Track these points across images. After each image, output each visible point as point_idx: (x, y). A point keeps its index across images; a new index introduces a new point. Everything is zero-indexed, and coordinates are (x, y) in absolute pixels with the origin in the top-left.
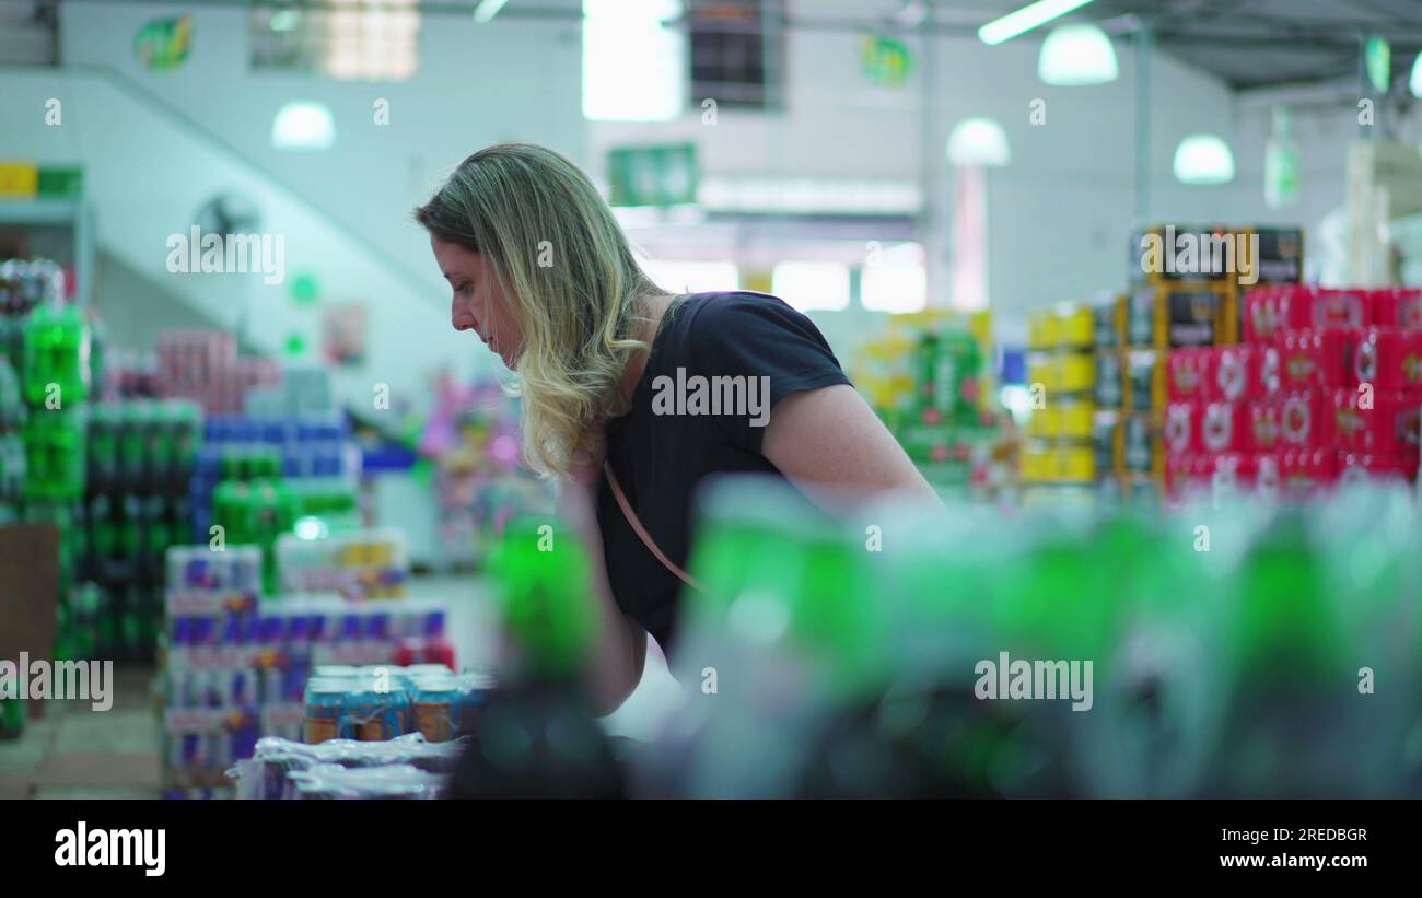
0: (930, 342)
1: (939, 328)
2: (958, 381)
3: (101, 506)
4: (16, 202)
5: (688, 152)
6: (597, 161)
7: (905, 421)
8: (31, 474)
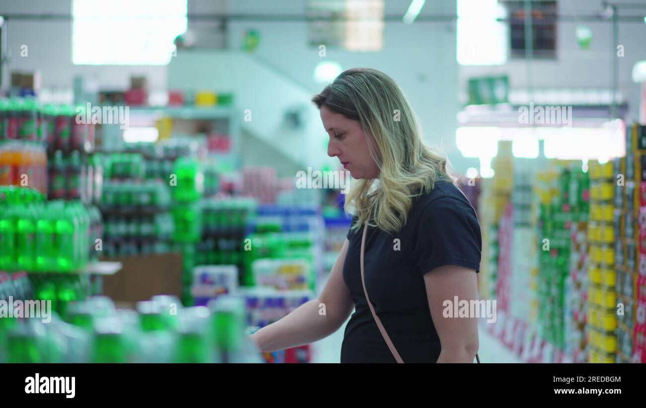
0: (567, 173)
1: (571, 167)
2: (579, 191)
3: (210, 244)
4: (207, 109)
5: (505, 79)
6: (463, 84)
7: (553, 210)
8: (177, 231)
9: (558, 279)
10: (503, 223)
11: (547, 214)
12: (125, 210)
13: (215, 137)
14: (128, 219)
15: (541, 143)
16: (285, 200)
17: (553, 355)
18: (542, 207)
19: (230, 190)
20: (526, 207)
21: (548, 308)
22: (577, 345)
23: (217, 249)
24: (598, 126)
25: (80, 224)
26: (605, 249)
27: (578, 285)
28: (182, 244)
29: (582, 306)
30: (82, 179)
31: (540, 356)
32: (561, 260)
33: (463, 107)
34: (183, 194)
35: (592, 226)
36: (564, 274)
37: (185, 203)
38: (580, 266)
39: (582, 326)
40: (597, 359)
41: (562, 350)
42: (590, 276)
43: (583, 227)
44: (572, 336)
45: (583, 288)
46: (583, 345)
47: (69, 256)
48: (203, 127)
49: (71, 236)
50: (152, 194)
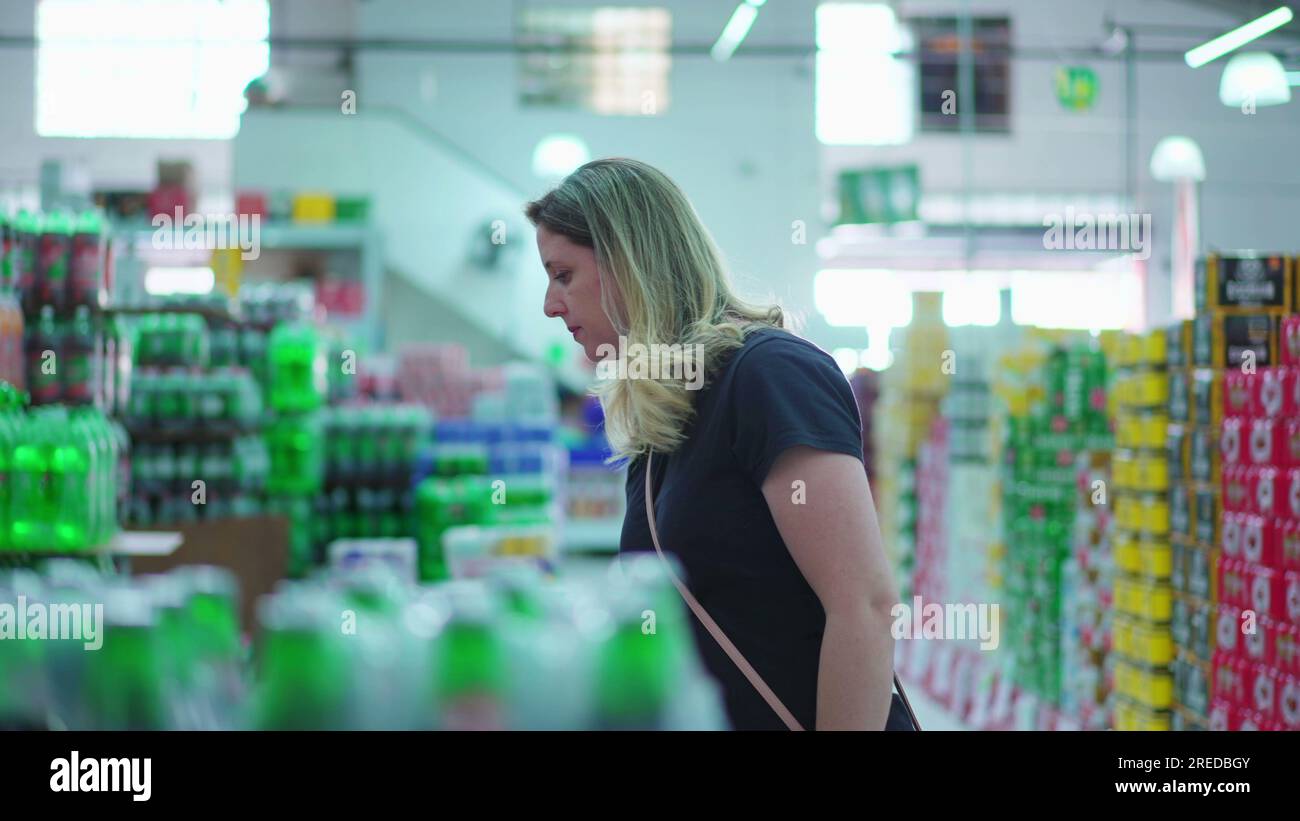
0: (1059, 355)
1: (1068, 343)
2: (1085, 391)
3: (340, 498)
4: (315, 229)
5: (911, 173)
6: (828, 183)
7: (1033, 429)
8: (274, 471)
9: (1049, 565)
10: (926, 456)
11: (1023, 437)
12: (172, 429)
13: (331, 287)
14: (178, 447)
15: (1006, 295)
16: (489, 409)
17: (1036, 717)
18: (1012, 421)
19: (369, 390)
20: (976, 424)
21: (1028, 621)
22: (1088, 694)
23: (353, 509)
24: (1089, 269)
25: (99, 452)
26: (1149, 503)
27: (1092, 576)
28: (285, 496)
29: (1099, 617)
30: (95, 363)
31: (1010, 717)
32: (1054, 527)
33: (830, 227)
34: (288, 397)
35: (1121, 458)
36: (1062, 555)
37: (291, 415)
38: (1096, 538)
39: (1099, 658)
40: (1129, 722)
41: (1057, 707)
42: (1120, 556)
43: (1102, 461)
44: (1078, 677)
45: (1103, 581)
46: (1103, 694)
47: (79, 518)
48: (307, 265)
49: (82, 477)
50: (226, 396)
